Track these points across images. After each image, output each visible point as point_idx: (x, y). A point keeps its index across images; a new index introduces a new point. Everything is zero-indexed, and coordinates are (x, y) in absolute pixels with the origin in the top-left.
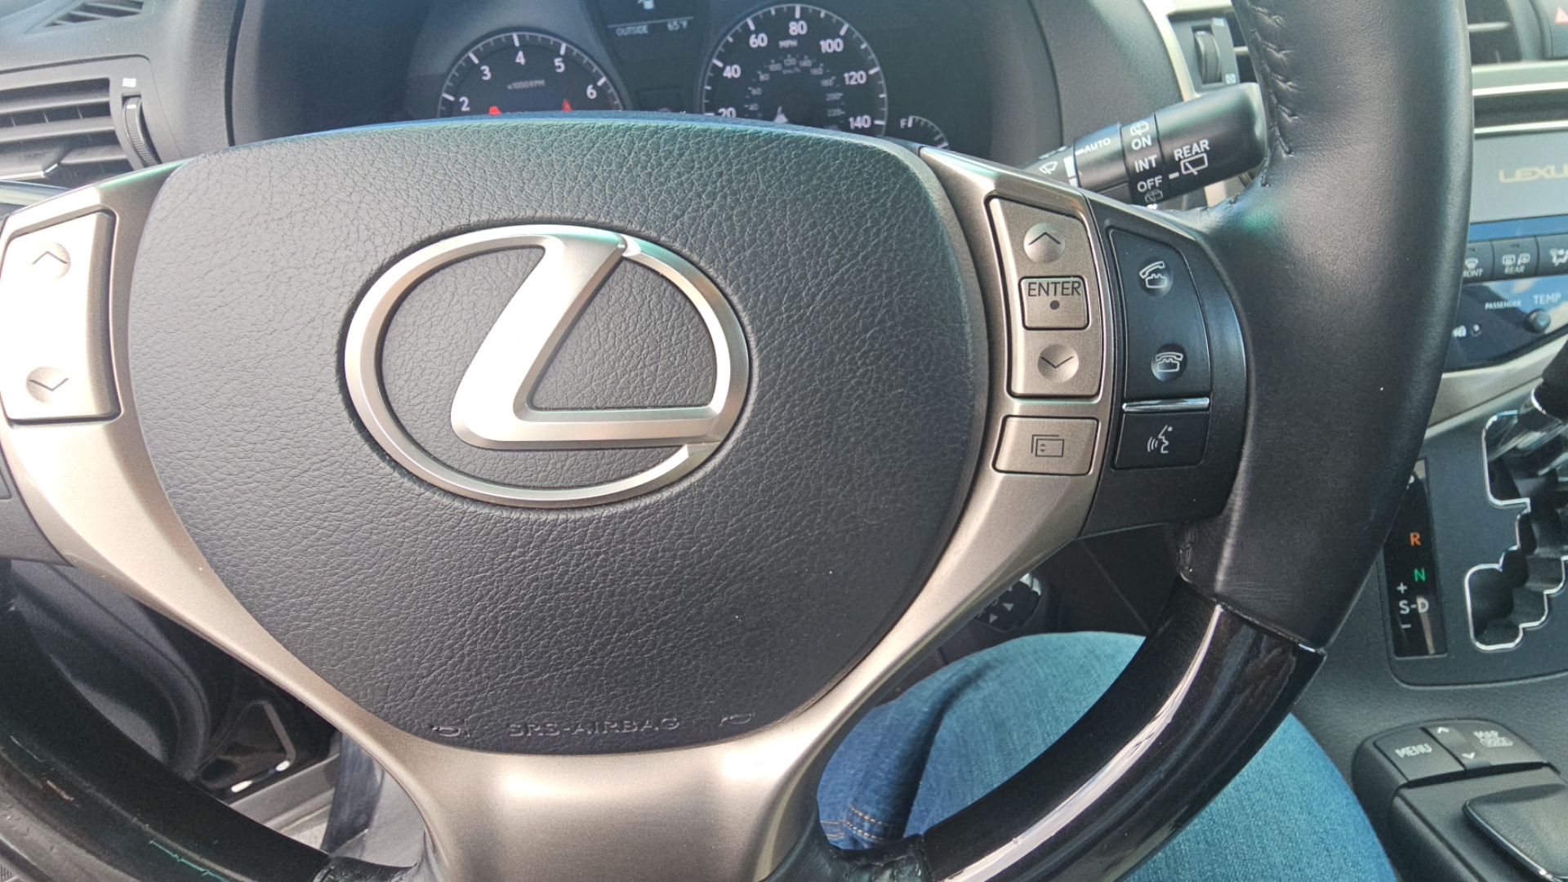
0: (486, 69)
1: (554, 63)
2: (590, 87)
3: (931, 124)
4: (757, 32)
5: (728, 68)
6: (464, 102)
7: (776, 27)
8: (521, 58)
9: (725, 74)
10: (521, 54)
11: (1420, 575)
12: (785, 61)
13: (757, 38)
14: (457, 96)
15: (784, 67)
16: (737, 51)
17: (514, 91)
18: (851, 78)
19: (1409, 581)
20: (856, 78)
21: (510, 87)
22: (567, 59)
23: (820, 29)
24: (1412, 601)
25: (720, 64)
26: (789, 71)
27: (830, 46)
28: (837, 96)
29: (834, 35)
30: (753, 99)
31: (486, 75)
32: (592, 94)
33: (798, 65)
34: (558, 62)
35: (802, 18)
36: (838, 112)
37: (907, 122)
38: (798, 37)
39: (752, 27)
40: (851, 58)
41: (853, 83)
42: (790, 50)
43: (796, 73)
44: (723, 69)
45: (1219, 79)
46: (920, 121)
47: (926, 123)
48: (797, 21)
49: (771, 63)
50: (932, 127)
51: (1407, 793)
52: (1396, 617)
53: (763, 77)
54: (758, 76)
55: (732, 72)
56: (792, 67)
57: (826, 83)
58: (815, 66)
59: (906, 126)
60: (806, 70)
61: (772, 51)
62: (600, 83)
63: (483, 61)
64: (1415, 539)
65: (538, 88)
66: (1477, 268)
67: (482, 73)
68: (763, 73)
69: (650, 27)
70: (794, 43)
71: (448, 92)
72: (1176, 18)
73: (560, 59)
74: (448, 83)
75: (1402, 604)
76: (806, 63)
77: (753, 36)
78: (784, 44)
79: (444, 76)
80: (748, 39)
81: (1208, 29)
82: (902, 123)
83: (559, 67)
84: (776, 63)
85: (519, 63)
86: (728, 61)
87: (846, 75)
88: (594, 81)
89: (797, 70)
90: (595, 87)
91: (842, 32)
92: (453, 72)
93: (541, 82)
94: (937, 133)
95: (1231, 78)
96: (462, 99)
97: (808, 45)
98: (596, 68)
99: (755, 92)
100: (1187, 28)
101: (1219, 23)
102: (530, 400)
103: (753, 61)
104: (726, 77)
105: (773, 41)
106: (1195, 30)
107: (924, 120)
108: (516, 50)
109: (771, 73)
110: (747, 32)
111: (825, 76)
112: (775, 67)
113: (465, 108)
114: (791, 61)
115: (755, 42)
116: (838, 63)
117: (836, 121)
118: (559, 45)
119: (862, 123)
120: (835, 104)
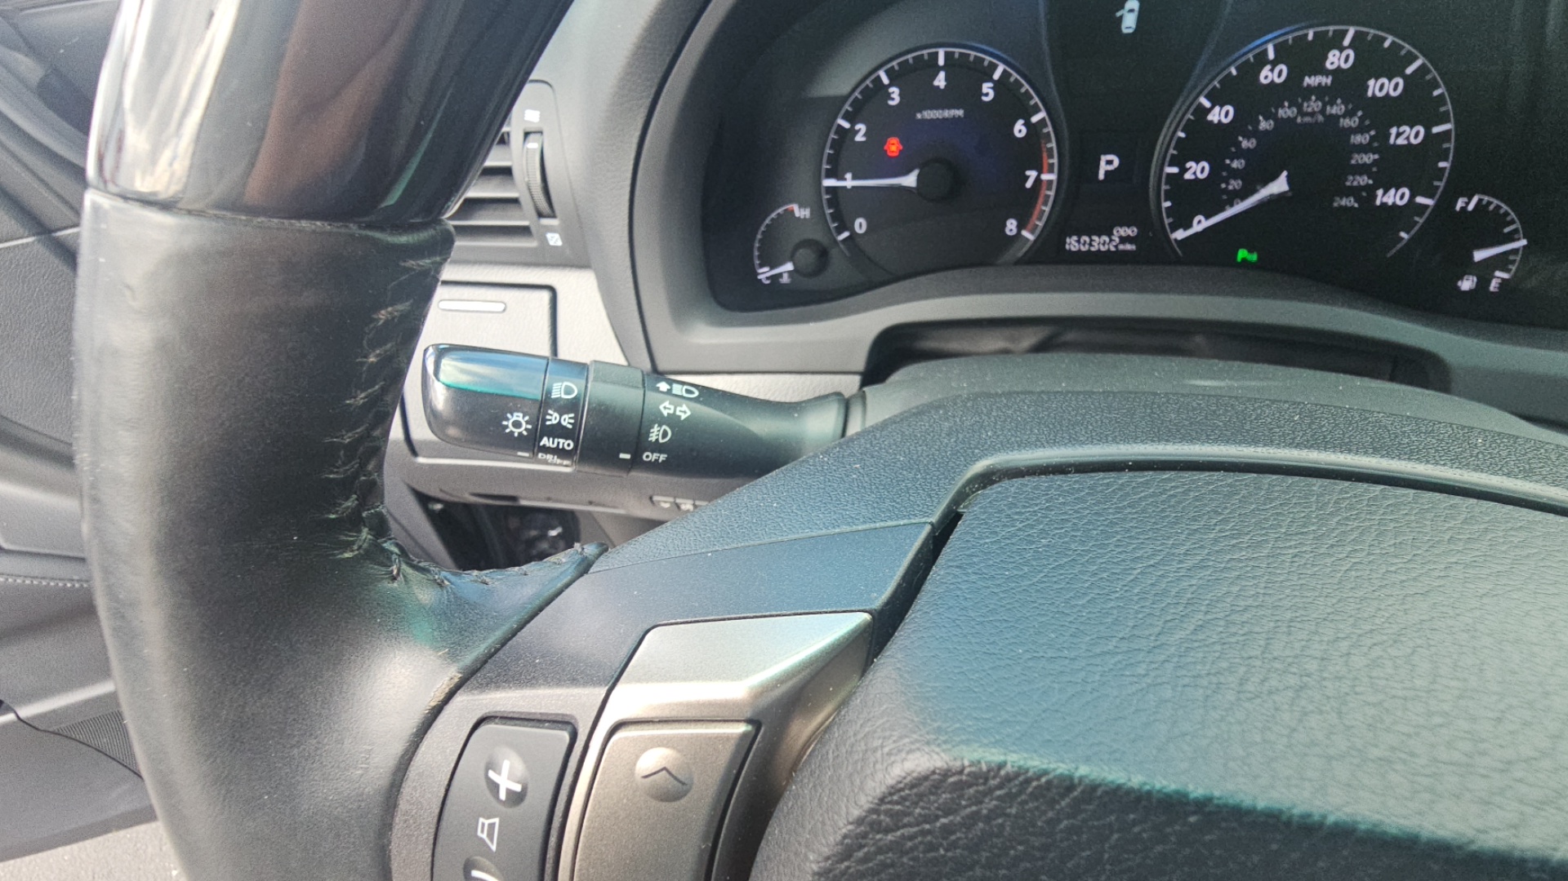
0: (895, 92)
1: (981, 88)
2: (1020, 122)
3: (1505, 207)
4: (1275, 63)
5: (1217, 109)
6: (860, 130)
7: (1305, 58)
8: (940, 81)
9: (1210, 117)
10: (942, 75)
12: (1305, 105)
13: (1272, 70)
14: (853, 123)
15: (1301, 113)
16: (1237, 87)
17: (923, 121)
18: (1398, 135)
20: (1408, 135)
21: (919, 116)
22: (999, 86)
23: (1372, 61)
25: (1207, 104)
26: (1307, 119)
27: (1378, 87)
28: (1368, 158)
29: (1395, 72)
30: (1241, 153)
31: (893, 99)
32: (1020, 131)
33: (1323, 111)
34: (987, 87)
35: (1351, 46)
36: (1363, 180)
37: (1467, 204)
38: (1337, 72)
39: (1271, 55)
40: (1410, 106)
41: (1401, 141)
42: (1320, 91)
43: (1316, 123)
44: (1209, 110)
46: (1489, 203)
47: (1498, 207)
48: (1342, 49)
49: (1283, 107)
50: (1507, 214)
53: (1264, 125)
54: (1258, 122)
55: (1221, 115)
56: (1312, 114)
57: (1358, 139)
58: (1349, 114)
59: (1463, 209)
60: (1337, 117)
61: (1292, 90)
62: (1035, 119)
63: (894, 82)
65: (955, 120)
67: (889, 96)
68: (1266, 119)
70: (1326, 81)
71: (845, 118)
73: (991, 85)
74: (847, 107)
76: (1337, 109)
77: (1269, 67)
78: (1310, 81)
79: (844, 99)
80: (1260, 72)
82: (1460, 203)
83: (987, 95)
84: (1289, 107)
85: (938, 87)
86: (1217, 99)
87: (1394, 131)
88: (1026, 114)
89: (1320, 118)
90: (1027, 124)
91: (1410, 68)
92: (857, 94)
93: (960, 113)
94: (1512, 222)
96: (858, 127)
97: (1348, 85)
98: (1036, 100)
99: (1247, 144)
103: (1256, 103)
104: (1212, 122)
105: (1295, 77)
107: (1496, 202)
108: (941, 68)
109: (1278, 121)
110: (1262, 62)
111: (1361, 130)
112: (1285, 112)
113: (859, 138)
114: (1314, 105)
115: (1268, 76)
116: (1387, 113)
117: (1354, 192)
118: (994, 67)
119: (1393, 197)
120: (1362, 169)
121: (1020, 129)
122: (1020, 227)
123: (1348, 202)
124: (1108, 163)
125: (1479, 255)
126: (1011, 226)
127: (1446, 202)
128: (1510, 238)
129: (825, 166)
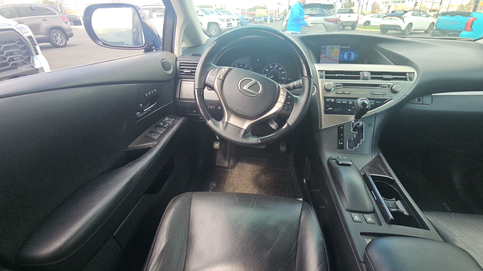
4: (271, 66)
7: (274, 66)
8: (241, 66)
11: (342, 139)
15: (274, 70)
16: (268, 68)
19: (340, 140)
20: (283, 73)
23: (279, 66)
24: (340, 143)
27: (280, 68)
28: (280, 75)
29: (281, 67)
31: (237, 67)
32: (249, 71)
34: (246, 66)
35: (277, 65)
36: (280, 77)
38: (276, 67)
40: (283, 70)
42: (275, 69)
44: (266, 70)
45: (323, 78)
51: (332, 160)
52: (338, 145)
53: (271, 71)
57: (279, 73)
58: (278, 71)
59: (289, 79)
60: (277, 71)
61: (273, 68)
64: (342, 135)
66: (351, 103)
69: (258, 64)
70: (275, 68)
72: (319, 71)
75: (339, 143)
76: (277, 70)
78: (274, 68)
81: (323, 72)
86: (267, 69)
91: (282, 67)
95: (324, 78)
97: (277, 68)
98: (250, 68)
99: (270, 73)
100: (320, 72)
101: (324, 72)
102: (249, 88)
103: (270, 69)
105: (273, 67)
106: (321, 72)
108: (241, 64)
109: (272, 71)
110: (270, 66)
111: (279, 72)
112: (273, 70)
114: (275, 70)
115: (271, 67)
116: (281, 71)
117: (280, 78)
118: (246, 65)
119: (283, 78)
120: (280, 76)
123: (279, 79)
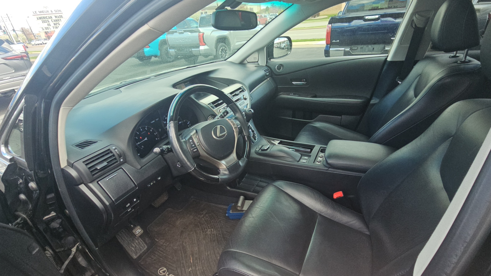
0: (138, 133)
8: (141, 130)
14: (136, 137)
17: (142, 134)
34: (146, 129)
45: (214, 108)
47: (186, 120)
63: (137, 132)
65: (145, 132)
67: (137, 133)
69: (155, 121)
72: (208, 104)
81: (211, 104)
86: (164, 121)
90: (151, 130)
108: (141, 129)
110: (165, 118)
113: (137, 138)
118: (146, 127)
119: (180, 123)
121: (151, 131)
122: (157, 139)
124: (160, 130)
125: (188, 123)
126: (156, 139)
127: (183, 121)
128: (188, 122)
129: (136, 143)
